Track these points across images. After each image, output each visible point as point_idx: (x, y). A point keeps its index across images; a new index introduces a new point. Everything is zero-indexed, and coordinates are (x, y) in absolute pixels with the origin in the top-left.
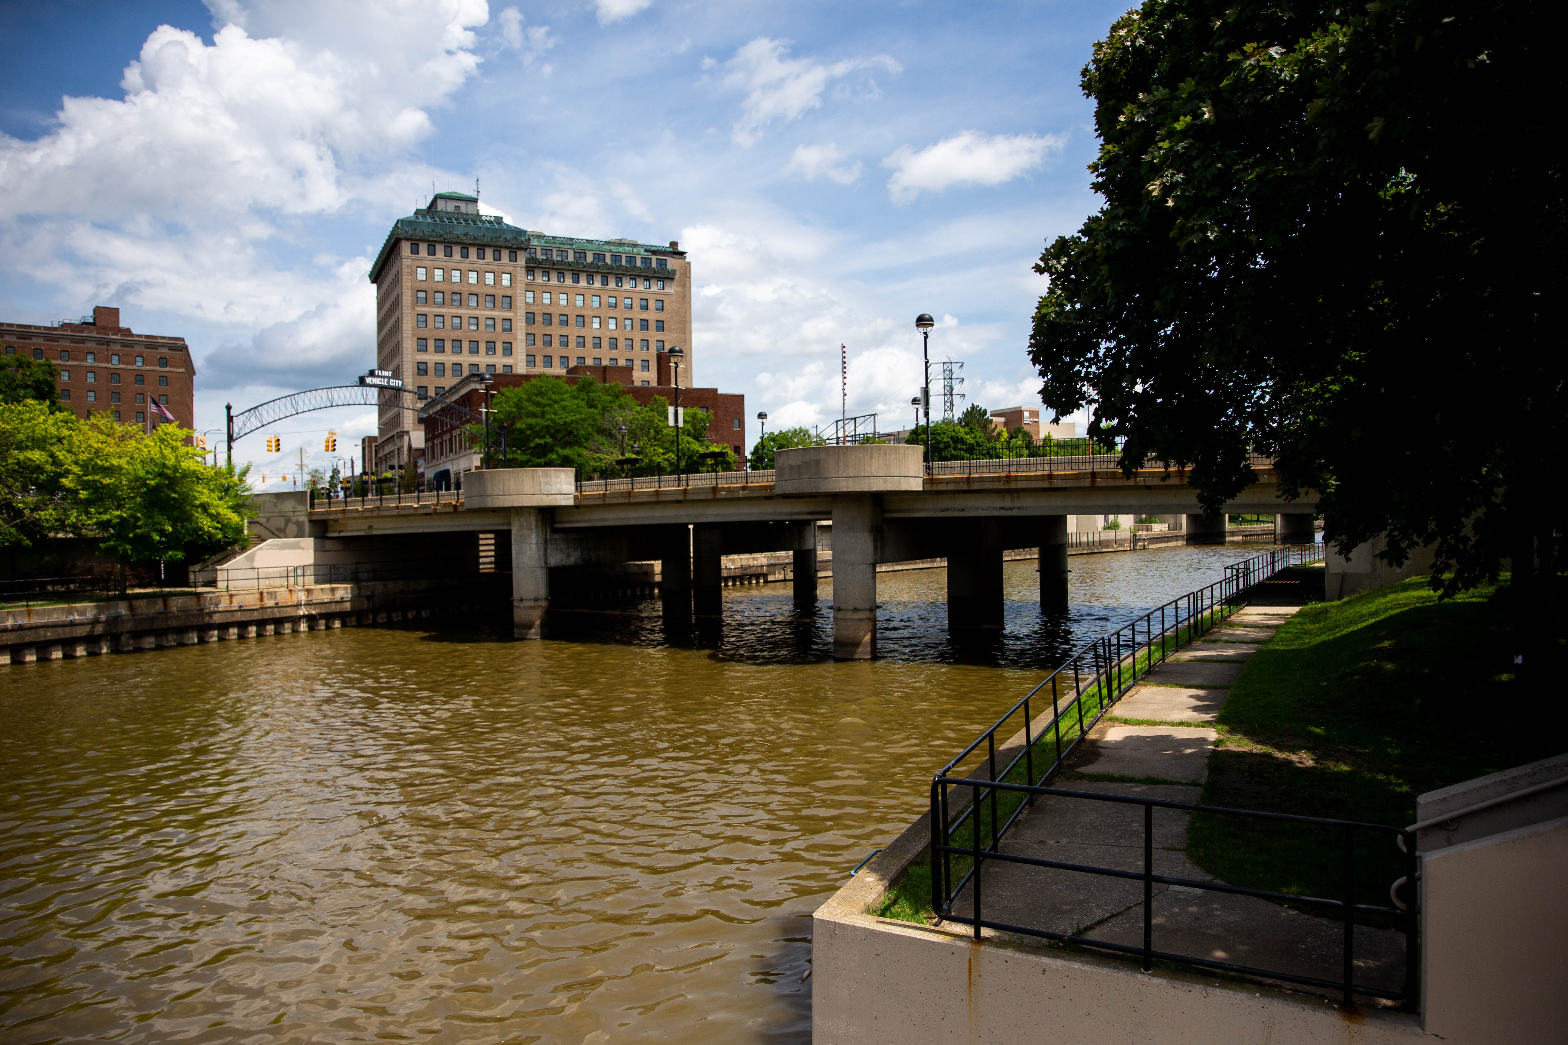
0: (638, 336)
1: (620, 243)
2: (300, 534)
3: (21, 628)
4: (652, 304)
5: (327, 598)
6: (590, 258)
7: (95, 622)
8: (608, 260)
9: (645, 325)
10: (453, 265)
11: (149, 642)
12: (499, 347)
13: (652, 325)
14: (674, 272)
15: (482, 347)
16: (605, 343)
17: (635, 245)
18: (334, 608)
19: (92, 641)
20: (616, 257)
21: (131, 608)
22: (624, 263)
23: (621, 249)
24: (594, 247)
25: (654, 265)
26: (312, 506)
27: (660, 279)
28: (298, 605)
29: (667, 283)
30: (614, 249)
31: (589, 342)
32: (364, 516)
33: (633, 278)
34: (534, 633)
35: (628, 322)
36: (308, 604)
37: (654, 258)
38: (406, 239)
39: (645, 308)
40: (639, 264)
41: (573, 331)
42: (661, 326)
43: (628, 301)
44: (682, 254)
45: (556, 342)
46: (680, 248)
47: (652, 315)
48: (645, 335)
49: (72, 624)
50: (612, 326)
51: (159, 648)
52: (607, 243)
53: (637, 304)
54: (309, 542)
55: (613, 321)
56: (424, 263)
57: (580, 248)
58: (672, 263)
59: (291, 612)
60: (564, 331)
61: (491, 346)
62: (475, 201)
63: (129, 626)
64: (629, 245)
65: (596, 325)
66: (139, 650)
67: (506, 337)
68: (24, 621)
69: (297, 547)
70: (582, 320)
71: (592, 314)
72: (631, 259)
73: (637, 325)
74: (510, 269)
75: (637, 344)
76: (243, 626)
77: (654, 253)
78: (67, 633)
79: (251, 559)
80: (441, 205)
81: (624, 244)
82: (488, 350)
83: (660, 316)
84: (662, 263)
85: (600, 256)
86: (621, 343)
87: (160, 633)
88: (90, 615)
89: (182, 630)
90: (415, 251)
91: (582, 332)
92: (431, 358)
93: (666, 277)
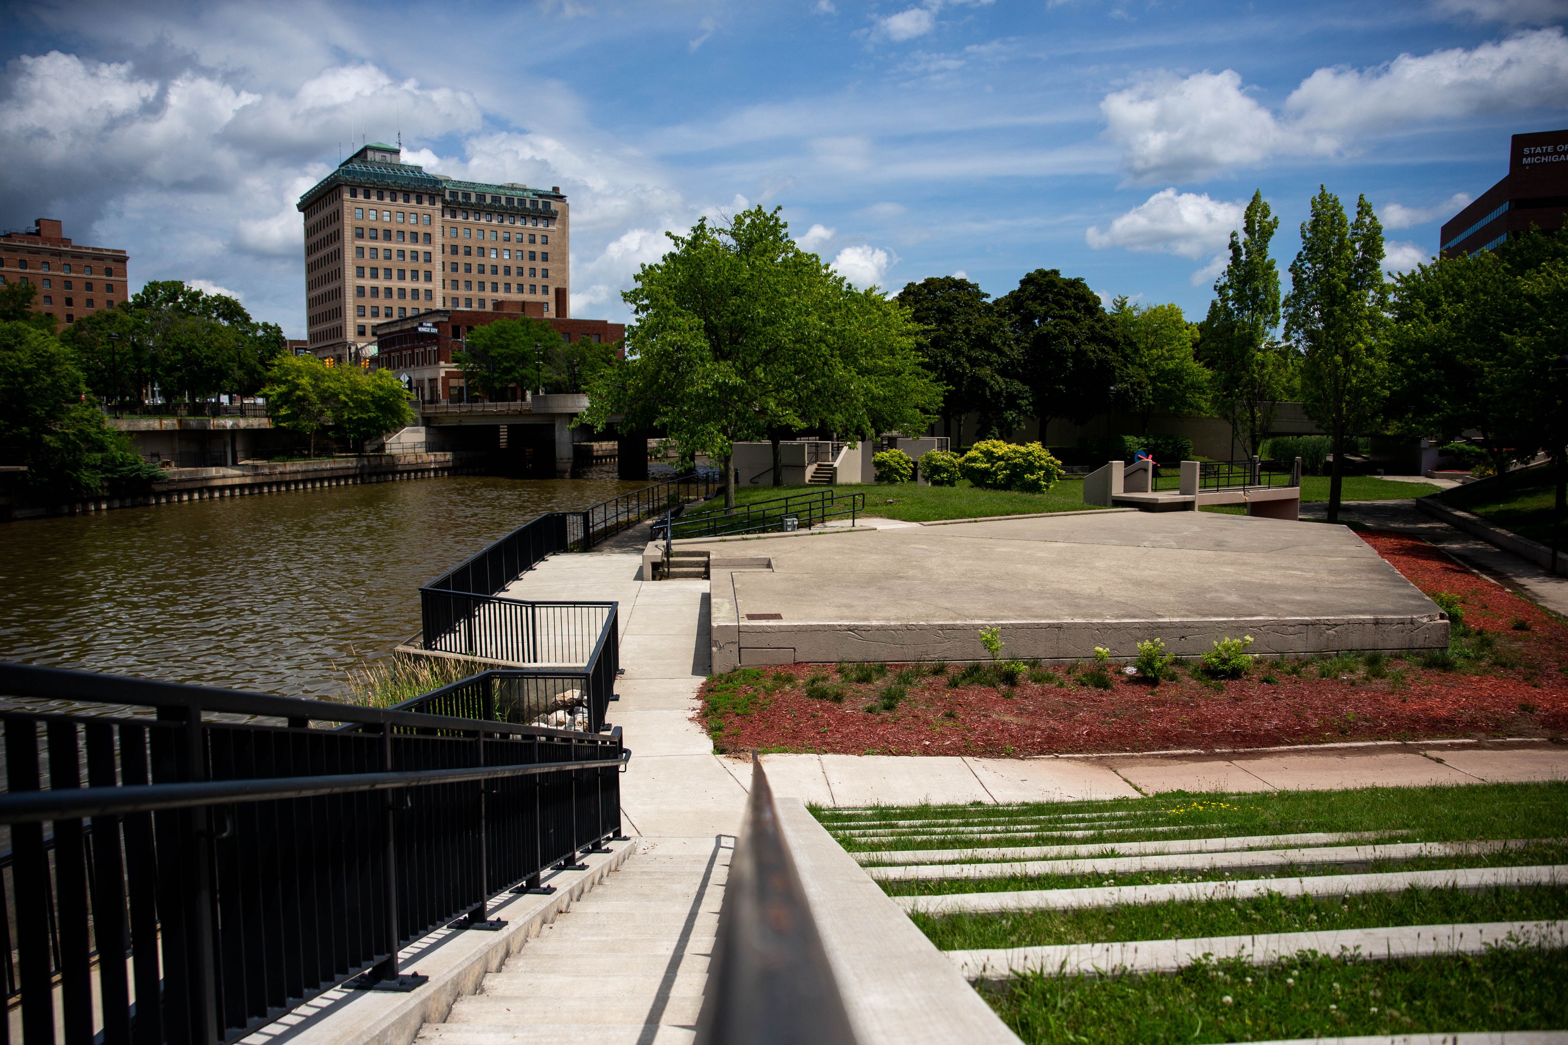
0: (527, 265)
1: (513, 188)
2: (416, 425)
3: (332, 469)
4: (538, 239)
5: (442, 459)
6: (488, 200)
7: (356, 468)
8: (503, 202)
9: (533, 256)
10: (385, 207)
11: (374, 479)
12: (421, 275)
13: (539, 256)
14: (556, 212)
15: (408, 275)
16: (501, 271)
17: (525, 190)
18: (446, 465)
19: (354, 477)
20: (510, 200)
21: (369, 461)
22: (516, 204)
23: (514, 193)
24: (492, 190)
25: (540, 206)
26: (424, 408)
27: (545, 218)
28: (431, 463)
29: (550, 221)
30: (508, 192)
31: (488, 269)
32: (459, 415)
33: (524, 217)
34: (567, 475)
35: (519, 254)
36: (435, 462)
37: (540, 201)
38: (346, 185)
39: (533, 241)
40: (528, 205)
41: (475, 260)
42: (545, 257)
43: (519, 236)
44: (562, 197)
45: (461, 269)
46: (561, 193)
47: (538, 248)
48: (533, 264)
49: (348, 468)
50: (506, 257)
51: (378, 482)
52: (500, 187)
53: (526, 239)
54: (423, 429)
55: (507, 253)
56: (361, 205)
57: (481, 193)
58: (555, 205)
59: (427, 466)
60: (468, 259)
61: (415, 275)
62: (397, 152)
63: (367, 470)
64: (520, 189)
65: (494, 256)
66: (370, 483)
67: (427, 267)
68: (333, 466)
69: (418, 432)
70: (482, 251)
71: (490, 246)
72: (522, 201)
73: (527, 256)
74: (429, 211)
75: (526, 272)
76: (409, 472)
77: (540, 196)
78: (346, 472)
79: (399, 438)
80: (370, 155)
81: (516, 189)
82: (412, 277)
83: (546, 249)
84: (547, 205)
85: (496, 199)
86: (514, 271)
87: (378, 474)
88: (355, 464)
89: (386, 474)
90: (354, 194)
91: (482, 261)
92: (368, 283)
93: (549, 216)
